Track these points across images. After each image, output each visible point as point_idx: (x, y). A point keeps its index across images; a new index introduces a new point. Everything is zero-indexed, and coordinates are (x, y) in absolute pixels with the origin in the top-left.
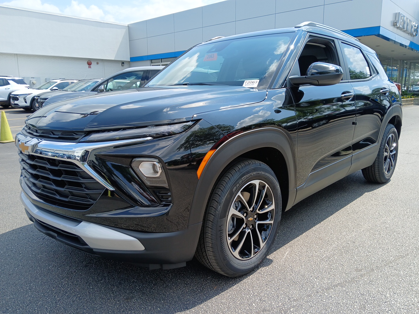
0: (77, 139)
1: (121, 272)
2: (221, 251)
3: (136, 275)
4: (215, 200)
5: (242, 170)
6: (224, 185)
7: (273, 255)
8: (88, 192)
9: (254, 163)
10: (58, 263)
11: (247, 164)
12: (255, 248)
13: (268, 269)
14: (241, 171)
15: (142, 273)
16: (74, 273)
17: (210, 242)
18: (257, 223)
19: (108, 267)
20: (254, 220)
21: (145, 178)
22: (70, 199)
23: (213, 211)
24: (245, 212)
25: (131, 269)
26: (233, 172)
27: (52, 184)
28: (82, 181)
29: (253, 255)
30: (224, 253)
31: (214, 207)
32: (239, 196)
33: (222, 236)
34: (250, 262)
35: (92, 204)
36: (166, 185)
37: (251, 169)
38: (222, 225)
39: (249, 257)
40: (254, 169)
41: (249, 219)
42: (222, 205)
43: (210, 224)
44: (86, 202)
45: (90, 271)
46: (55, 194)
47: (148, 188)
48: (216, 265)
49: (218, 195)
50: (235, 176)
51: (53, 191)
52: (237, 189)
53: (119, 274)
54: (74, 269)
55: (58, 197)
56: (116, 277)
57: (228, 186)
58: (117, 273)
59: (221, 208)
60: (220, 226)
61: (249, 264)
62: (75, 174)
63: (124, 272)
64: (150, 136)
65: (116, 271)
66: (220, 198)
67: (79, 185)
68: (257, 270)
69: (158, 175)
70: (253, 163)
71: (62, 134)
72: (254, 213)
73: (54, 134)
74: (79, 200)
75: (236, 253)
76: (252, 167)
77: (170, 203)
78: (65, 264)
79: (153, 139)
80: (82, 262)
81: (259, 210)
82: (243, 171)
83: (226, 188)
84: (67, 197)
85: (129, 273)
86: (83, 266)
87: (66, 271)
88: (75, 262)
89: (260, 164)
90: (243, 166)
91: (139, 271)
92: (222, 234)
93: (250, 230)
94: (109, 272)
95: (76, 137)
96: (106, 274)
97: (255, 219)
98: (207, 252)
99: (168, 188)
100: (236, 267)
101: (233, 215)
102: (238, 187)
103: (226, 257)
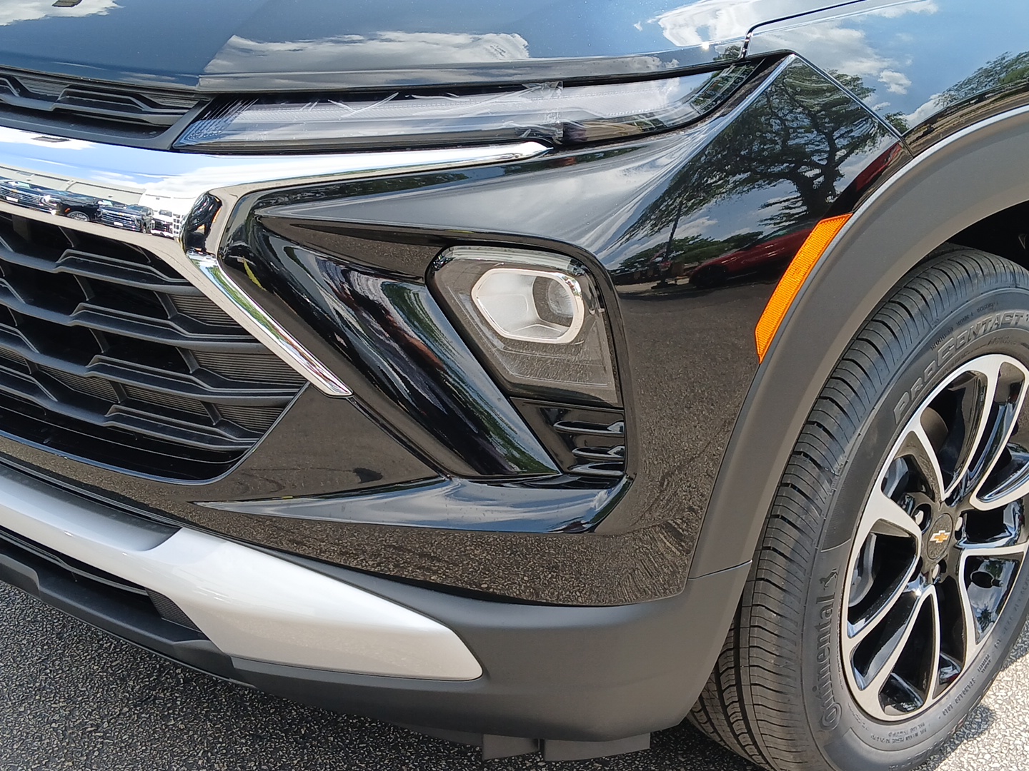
0: (161, 129)
1: (314, 739)
2: (814, 689)
3: (383, 757)
4: (806, 455)
5: (940, 310)
6: (856, 385)
7: (1003, 692)
8: (212, 393)
9: (990, 275)
10: (10, 679)
11: (960, 277)
12: (943, 663)
13: (987, 757)
14: (934, 314)
15: (411, 745)
16: (96, 731)
17: (773, 649)
18: (965, 555)
19: (246, 708)
20: (954, 540)
21: (500, 345)
22: (115, 418)
23: (795, 508)
24: (921, 508)
25: (353, 726)
26: (897, 318)
27: (18, 341)
28: (187, 340)
29: (934, 698)
30: (828, 696)
31: (799, 491)
32: (912, 435)
33: (826, 625)
34: (919, 730)
35: (239, 453)
36: (603, 386)
37: (977, 303)
38: (833, 573)
39: (917, 708)
40: (989, 305)
41: (932, 539)
42: (842, 482)
43: (778, 570)
44: (201, 439)
45: (167, 726)
46: (33, 389)
47: (507, 395)
48: (784, 748)
49: (825, 430)
50: (908, 341)
51: (25, 370)
52: (911, 402)
53: (305, 747)
54: (90, 714)
55: (49, 403)
56: (291, 759)
57: (871, 392)
58: (295, 740)
59: (837, 494)
60: (824, 580)
61: (914, 740)
62: (150, 304)
63: (325, 737)
64: (534, 136)
65: (286, 732)
66: (835, 447)
67: (171, 358)
68: (940, 760)
69: (568, 335)
70: (986, 271)
71: (72, 97)
72: (958, 508)
73: (25, 93)
74: (163, 430)
75: (870, 697)
76: (981, 291)
77: (619, 473)
78: (44, 688)
79: (550, 152)
80: (123, 679)
81: (980, 496)
82: (946, 312)
83: (865, 401)
84: (99, 406)
85: (351, 743)
86: (128, 699)
87: (55, 721)
88: (89, 676)
89: (1013, 274)
90: (941, 288)
91: (396, 738)
92: (827, 615)
93: (931, 590)
94: (256, 738)
95: (152, 118)
96: (246, 744)
97: (958, 535)
98: (746, 690)
99: (613, 399)
100: (864, 754)
101: (881, 523)
102: (918, 392)
103: (831, 717)
